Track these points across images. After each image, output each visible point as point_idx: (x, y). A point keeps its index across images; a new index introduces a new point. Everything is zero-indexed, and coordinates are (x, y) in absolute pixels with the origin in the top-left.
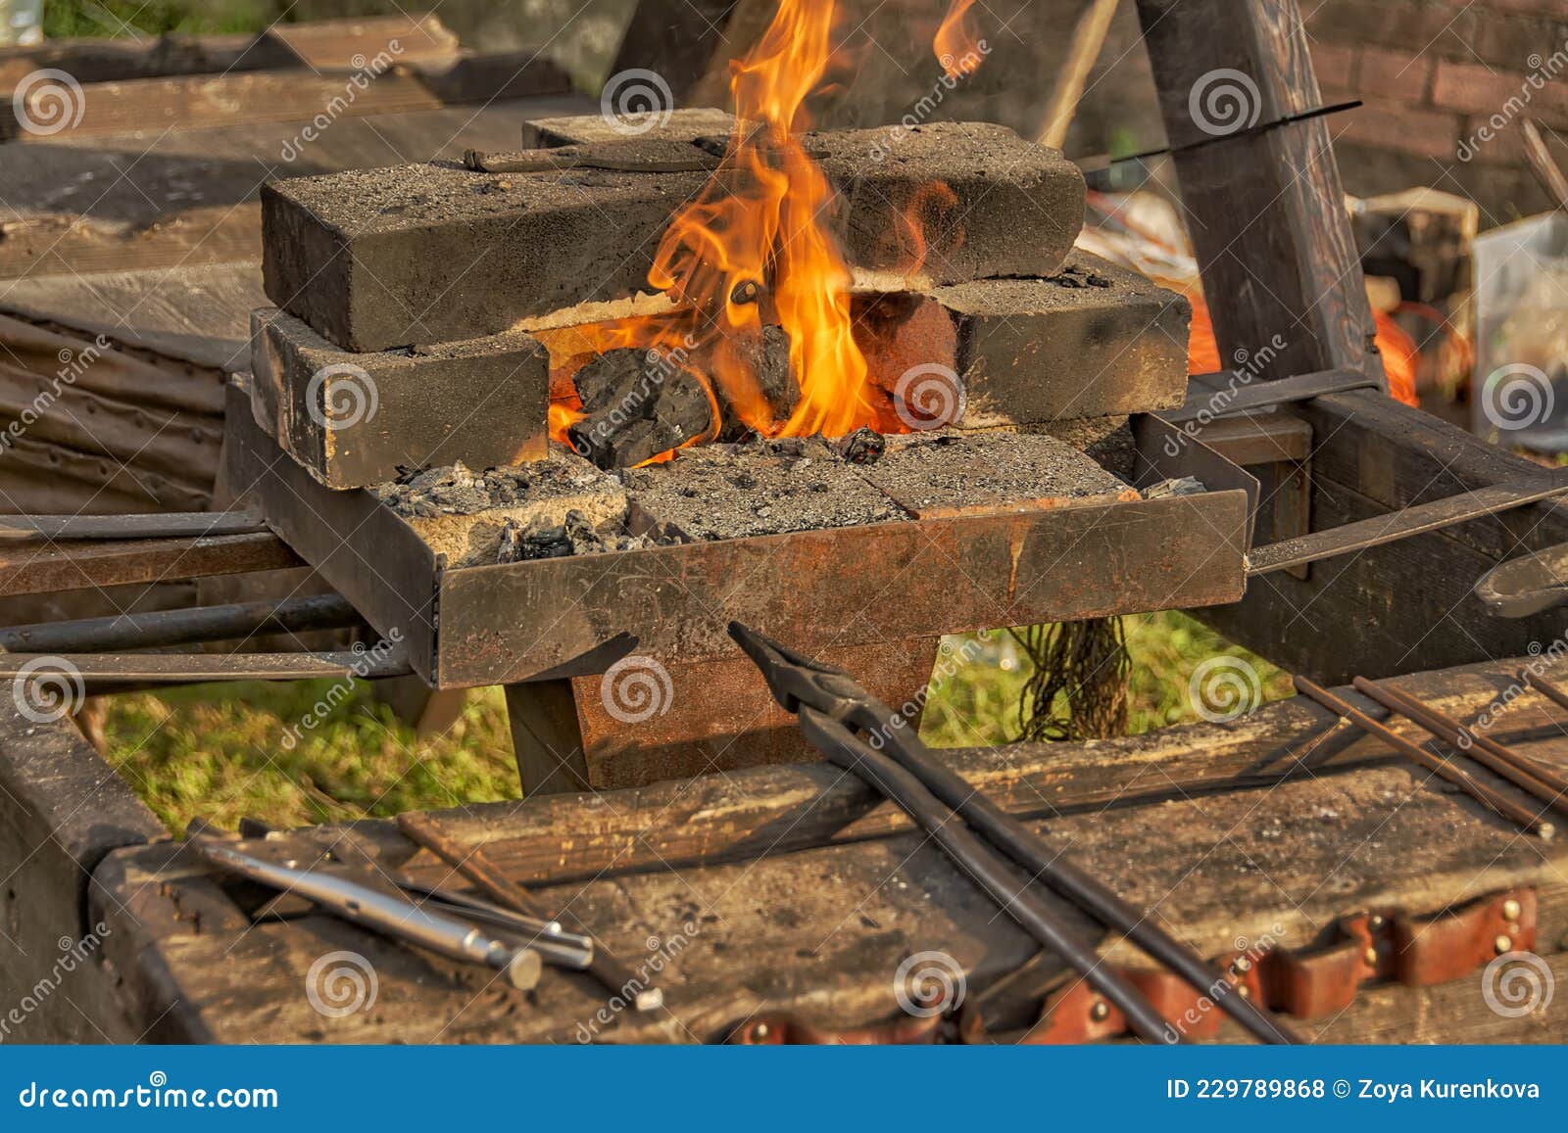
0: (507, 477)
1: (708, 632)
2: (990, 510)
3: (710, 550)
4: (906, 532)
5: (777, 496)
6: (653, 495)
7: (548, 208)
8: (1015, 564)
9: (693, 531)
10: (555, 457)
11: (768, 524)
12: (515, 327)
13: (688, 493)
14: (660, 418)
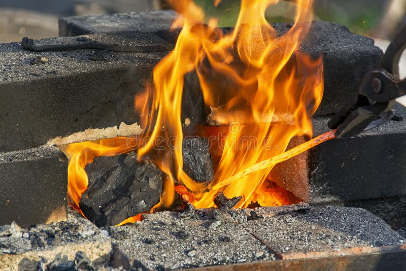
0: (42, 231)
2: (324, 254)
4: (274, 267)
5: (200, 244)
6: (127, 242)
7: (68, 73)
10: (71, 219)
11: (194, 261)
12: (49, 143)
13: (148, 242)
14: (132, 196)
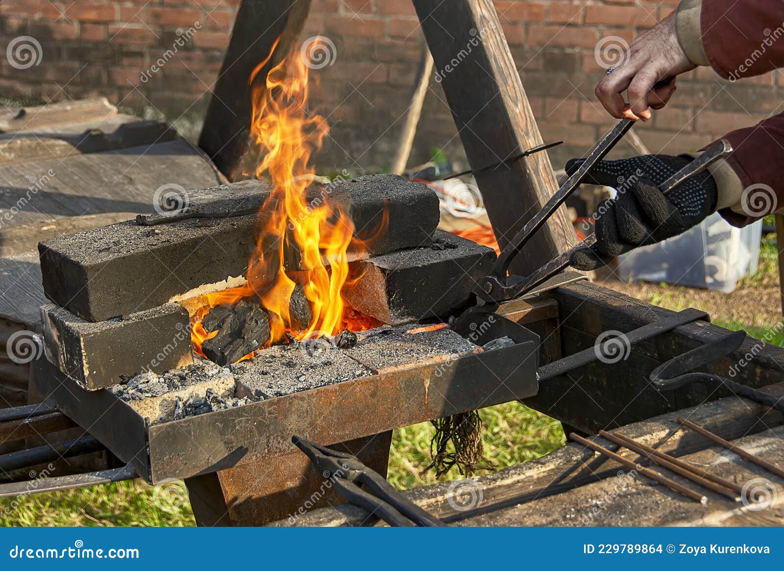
0: (174, 375)
1: (281, 441)
2: (412, 366)
3: (279, 401)
4: (372, 381)
5: (308, 370)
6: (247, 376)
7: (180, 241)
8: (427, 390)
9: (269, 392)
10: (198, 362)
11: (305, 385)
12: (170, 300)
13: (264, 373)
14: (245, 337)
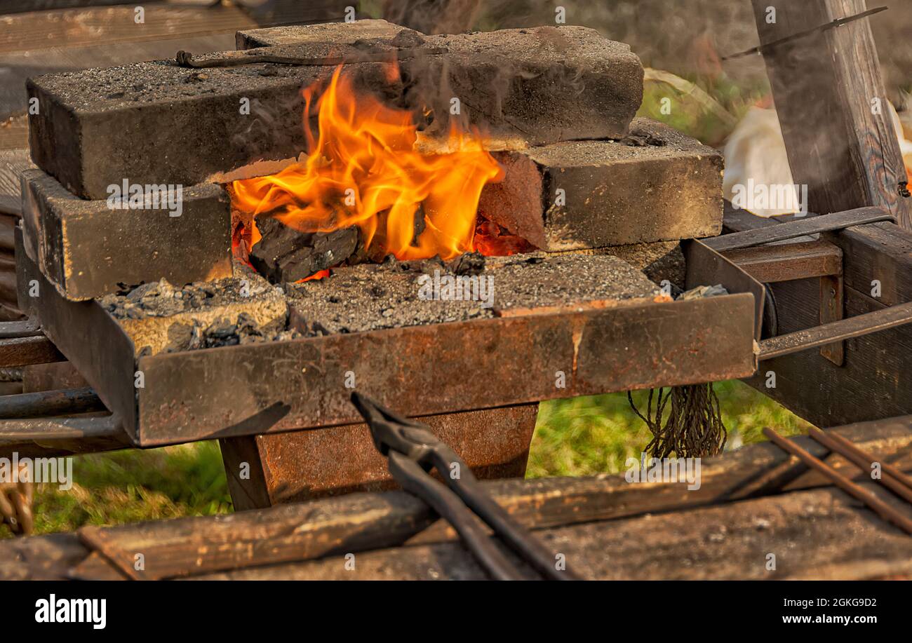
0: (199, 290)
1: (343, 402)
2: (555, 310)
3: (343, 340)
4: (491, 327)
5: (400, 302)
6: (307, 302)
8: (576, 350)
9: (333, 328)
10: (237, 275)
11: (388, 322)
12: (208, 180)
13: (333, 300)
14: (316, 246)
